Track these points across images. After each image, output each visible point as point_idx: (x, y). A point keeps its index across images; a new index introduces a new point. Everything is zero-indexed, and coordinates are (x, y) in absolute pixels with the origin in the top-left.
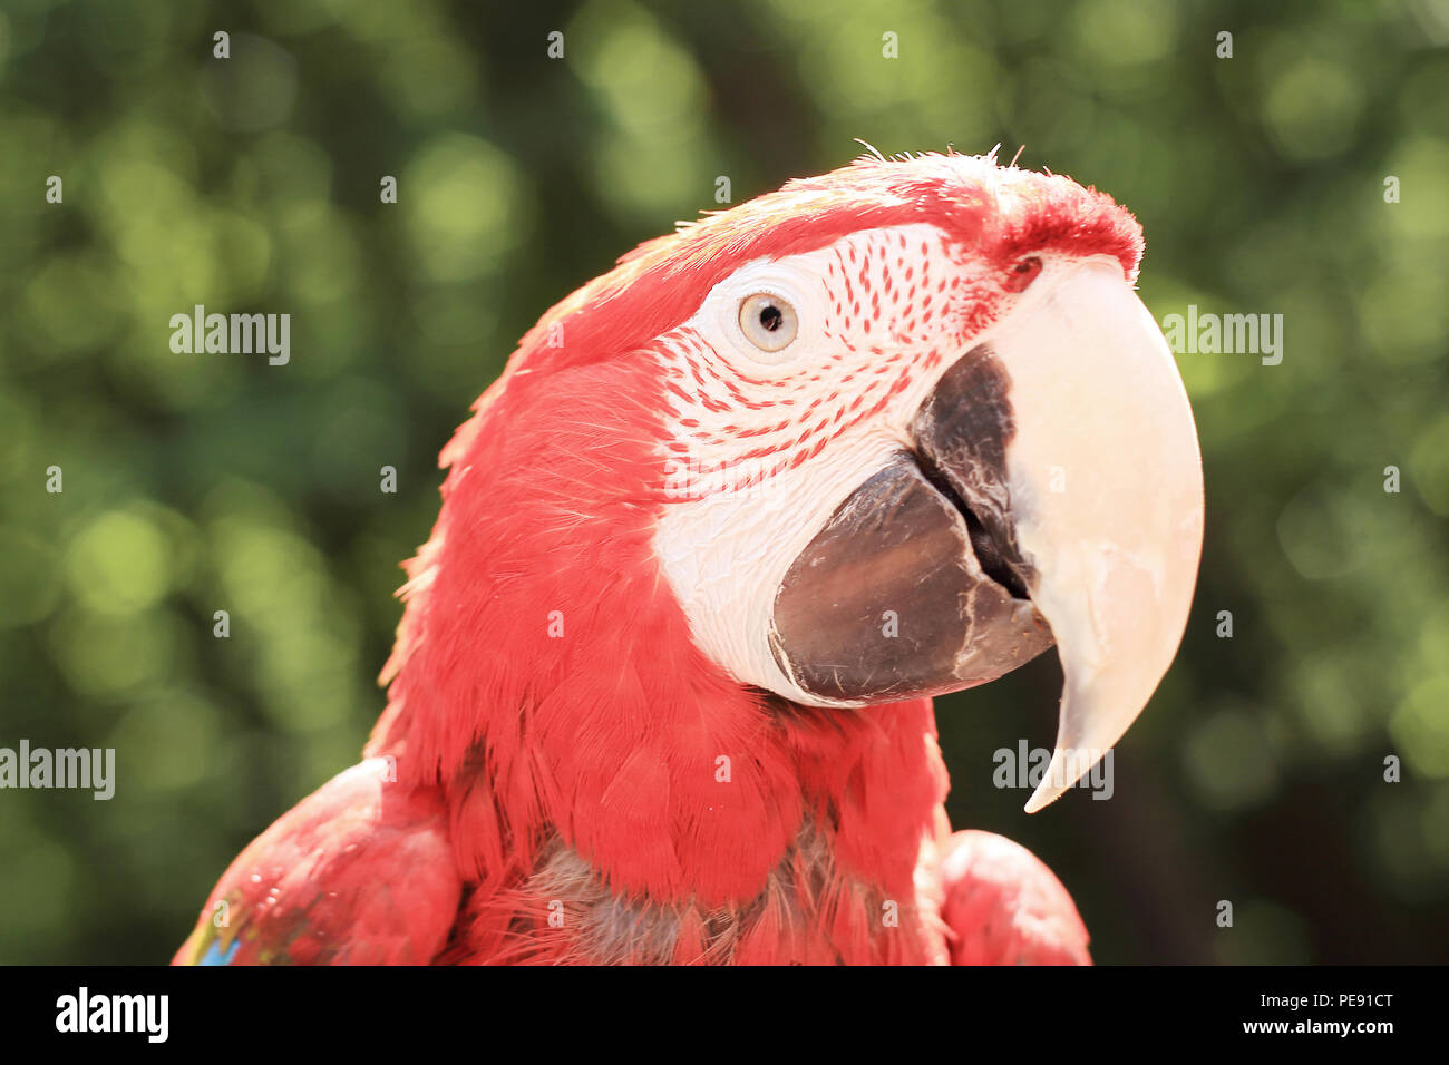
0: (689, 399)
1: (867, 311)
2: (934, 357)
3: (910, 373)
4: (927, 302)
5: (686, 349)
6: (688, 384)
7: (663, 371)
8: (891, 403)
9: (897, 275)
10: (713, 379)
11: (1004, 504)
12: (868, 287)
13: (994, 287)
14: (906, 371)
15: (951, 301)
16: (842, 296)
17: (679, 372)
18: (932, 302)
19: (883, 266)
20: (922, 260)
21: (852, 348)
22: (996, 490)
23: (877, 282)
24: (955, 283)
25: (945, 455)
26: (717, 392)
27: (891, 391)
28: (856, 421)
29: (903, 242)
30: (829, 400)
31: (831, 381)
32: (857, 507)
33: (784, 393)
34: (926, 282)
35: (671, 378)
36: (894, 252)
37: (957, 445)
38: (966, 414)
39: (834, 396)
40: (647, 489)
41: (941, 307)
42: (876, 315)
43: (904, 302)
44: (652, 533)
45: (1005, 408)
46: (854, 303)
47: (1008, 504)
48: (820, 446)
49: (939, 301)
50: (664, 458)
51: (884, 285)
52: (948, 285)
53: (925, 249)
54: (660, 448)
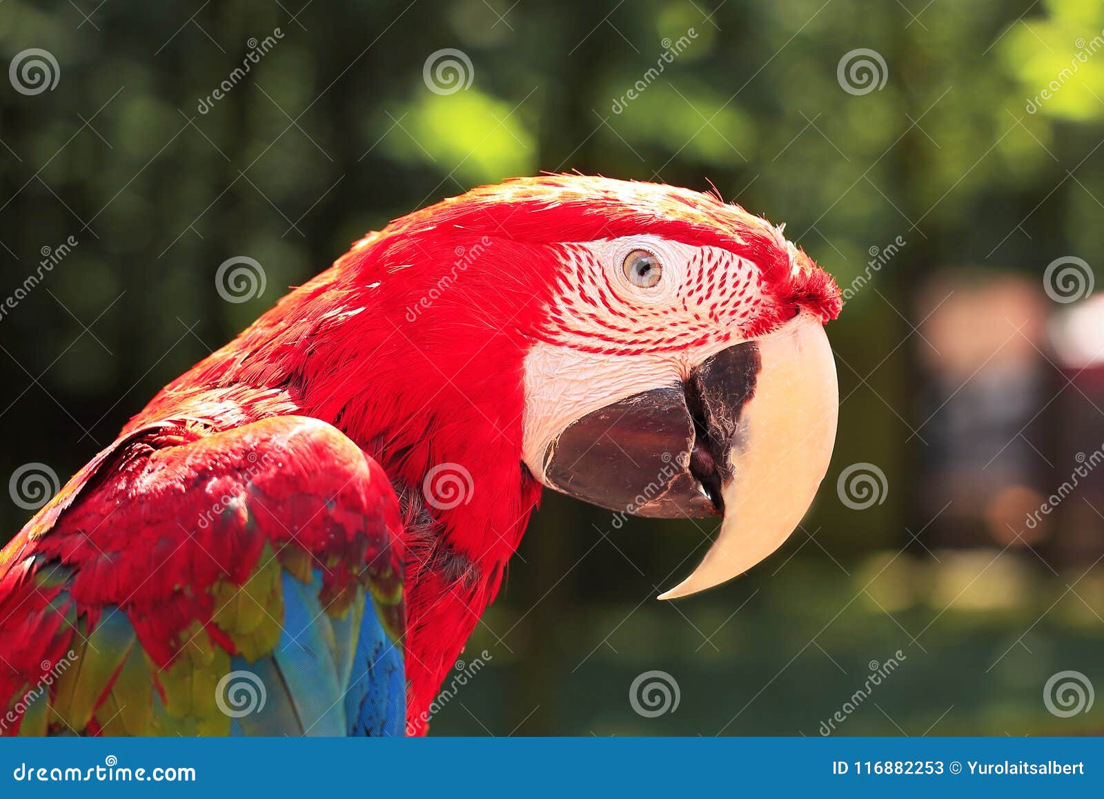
0: (571, 287)
1: (704, 292)
2: (727, 337)
3: (709, 339)
4: (737, 304)
5: (578, 258)
6: (573, 279)
7: (559, 264)
8: (690, 350)
9: (730, 281)
10: (591, 284)
11: (730, 433)
12: (711, 279)
13: (775, 313)
14: (706, 336)
15: (751, 312)
16: (695, 277)
17: (569, 270)
18: (740, 305)
19: (725, 272)
20: (747, 281)
21: (685, 308)
22: (729, 424)
23: (717, 280)
24: (757, 302)
25: (708, 392)
26: (591, 292)
27: (692, 343)
28: (666, 348)
29: (740, 265)
30: (658, 330)
31: (664, 321)
32: (642, 400)
33: (633, 314)
34: (742, 294)
35: (563, 271)
36: (733, 268)
37: (717, 390)
38: (730, 375)
39: (661, 330)
40: (532, 326)
41: (743, 312)
42: (708, 296)
43: (726, 297)
44: (527, 353)
45: (753, 381)
46: (699, 284)
47: (732, 434)
48: (638, 352)
49: (743, 308)
50: (546, 313)
51: (720, 282)
52: (752, 302)
53: (750, 275)
54: (546, 307)
